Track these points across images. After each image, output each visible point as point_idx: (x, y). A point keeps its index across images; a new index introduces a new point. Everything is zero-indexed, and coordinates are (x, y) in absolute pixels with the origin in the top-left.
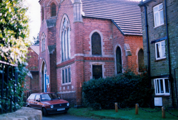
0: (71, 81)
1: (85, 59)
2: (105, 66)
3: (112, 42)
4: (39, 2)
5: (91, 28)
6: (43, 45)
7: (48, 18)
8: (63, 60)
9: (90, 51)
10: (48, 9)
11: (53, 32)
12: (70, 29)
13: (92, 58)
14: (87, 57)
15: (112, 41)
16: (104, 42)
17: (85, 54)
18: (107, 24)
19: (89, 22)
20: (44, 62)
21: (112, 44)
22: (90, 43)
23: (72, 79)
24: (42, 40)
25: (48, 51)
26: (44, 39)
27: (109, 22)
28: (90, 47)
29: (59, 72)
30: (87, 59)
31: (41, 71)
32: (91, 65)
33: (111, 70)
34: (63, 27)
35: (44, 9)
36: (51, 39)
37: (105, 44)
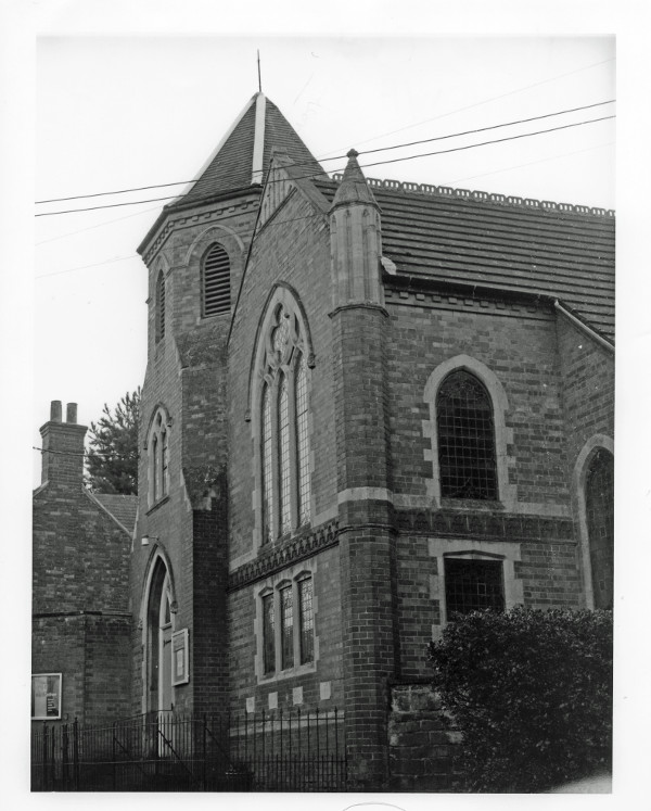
0: (317, 656)
1: (400, 523)
2: (518, 565)
3: (557, 428)
4: (140, 250)
5: (436, 344)
6: (159, 468)
7: (188, 325)
8: (265, 540)
9: (430, 476)
10: (187, 277)
11: (212, 396)
12: (312, 356)
13: (439, 515)
14: (413, 512)
15: (558, 422)
16: (508, 425)
17: (398, 491)
18: (527, 327)
19: (421, 311)
20: (159, 558)
21: (558, 440)
22: (430, 430)
23: (322, 644)
24: (155, 443)
25: (186, 499)
26: (164, 434)
27: (539, 315)
28: (431, 455)
29: (241, 612)
30: (413, 519)
31: (143, 615)
32: (434, 560)
33: (557, 590)
34: (271, 360)
35: (168, 281)
36: (201, 433)
37: (516, 437)
